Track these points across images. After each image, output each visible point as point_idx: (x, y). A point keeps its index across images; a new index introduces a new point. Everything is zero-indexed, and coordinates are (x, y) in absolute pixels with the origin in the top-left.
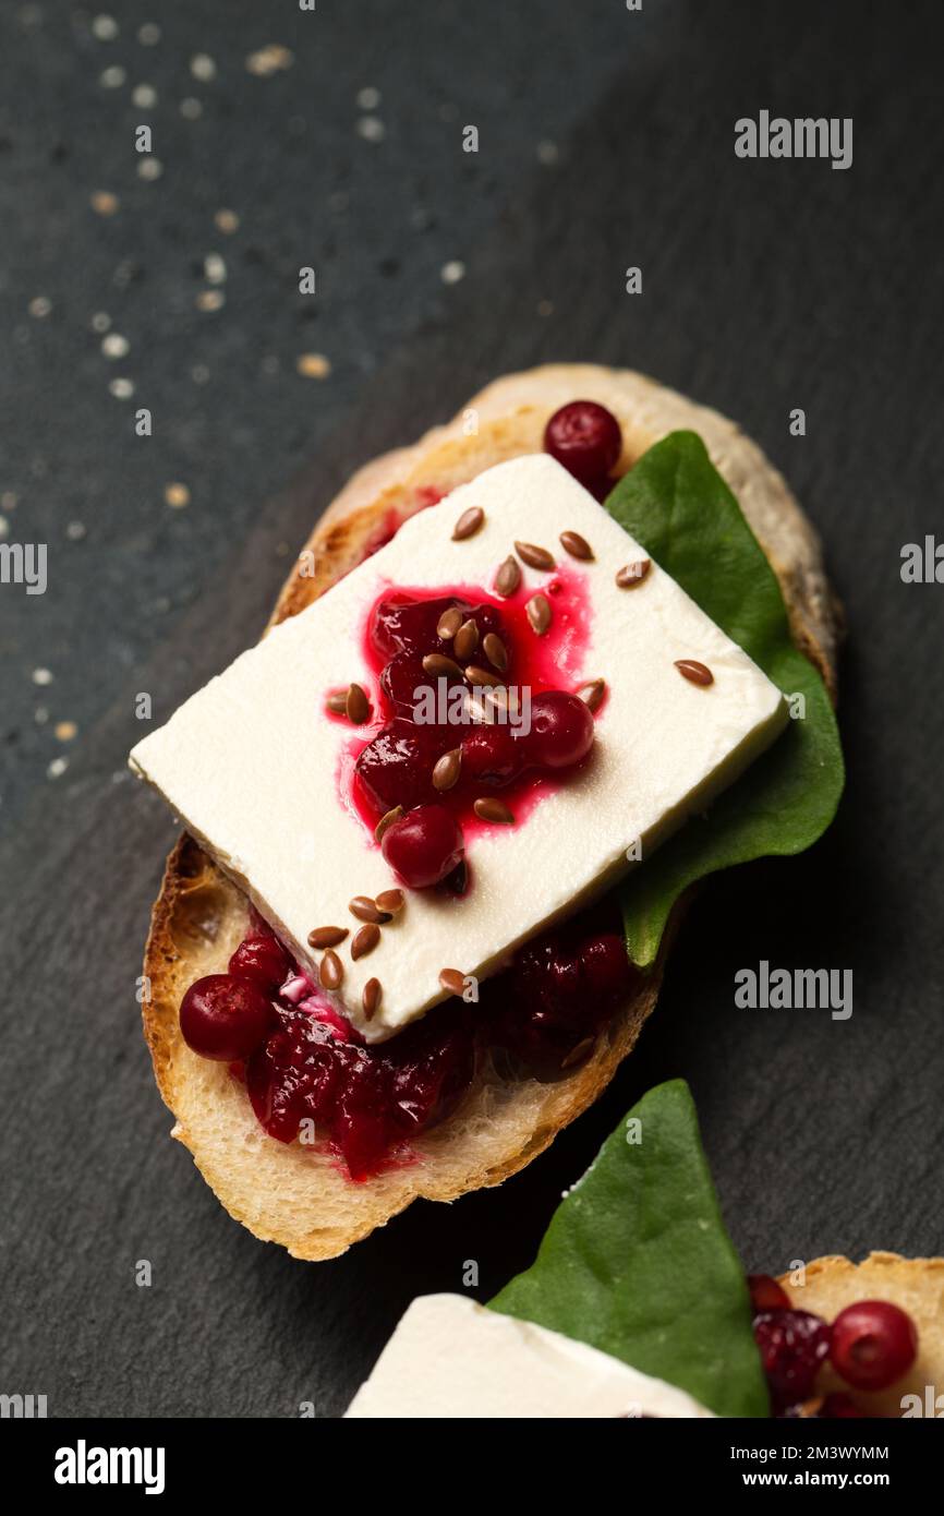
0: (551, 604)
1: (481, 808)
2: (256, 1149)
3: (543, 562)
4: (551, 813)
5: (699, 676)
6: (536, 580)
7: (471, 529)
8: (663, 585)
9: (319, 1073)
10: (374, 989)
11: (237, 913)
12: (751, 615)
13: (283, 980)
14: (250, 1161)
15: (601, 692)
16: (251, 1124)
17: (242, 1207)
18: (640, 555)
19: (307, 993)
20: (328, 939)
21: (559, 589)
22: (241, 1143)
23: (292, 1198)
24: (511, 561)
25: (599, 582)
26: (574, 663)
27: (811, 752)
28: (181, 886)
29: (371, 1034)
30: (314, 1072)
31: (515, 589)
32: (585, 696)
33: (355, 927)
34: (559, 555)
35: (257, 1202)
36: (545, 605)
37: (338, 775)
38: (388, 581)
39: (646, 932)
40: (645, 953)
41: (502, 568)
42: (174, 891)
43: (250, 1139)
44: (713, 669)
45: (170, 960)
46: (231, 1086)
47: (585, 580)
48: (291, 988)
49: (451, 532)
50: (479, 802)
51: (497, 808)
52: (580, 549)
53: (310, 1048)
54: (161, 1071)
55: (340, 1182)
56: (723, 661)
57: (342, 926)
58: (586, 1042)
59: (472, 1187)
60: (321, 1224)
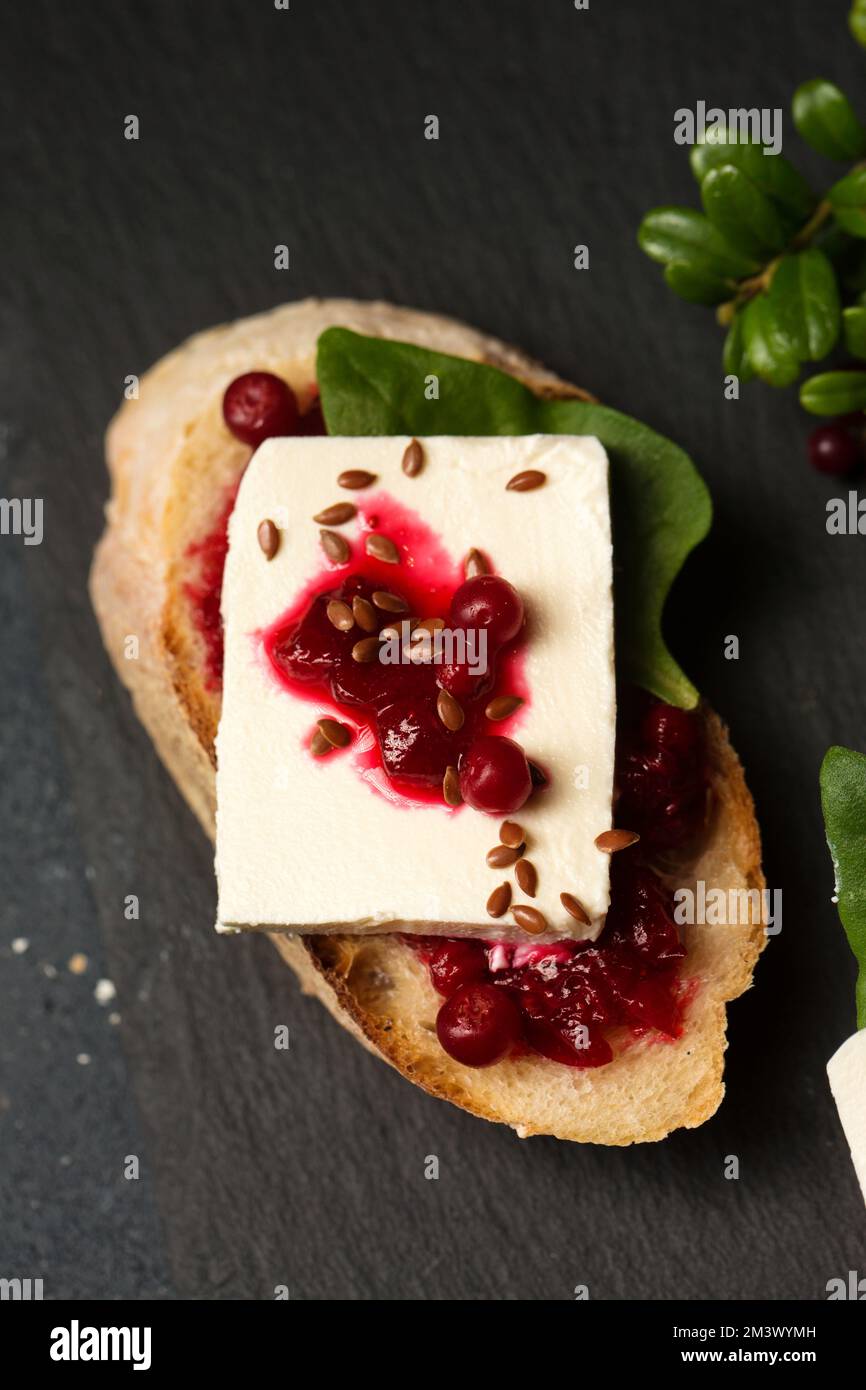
0: (383, 534)
1: (495, 714)
2: (588, 1087)
3: (343, 514)
4: (538, 669)
5: (531, 481)
6: (354, 530)
7: (274, 542)
8: (438, 446)
9: (583, 993)
10: (569, 900)
11: (394, 952)
12: (501, 409)
13: (486, 961)
14: (594, 1099)
15: (479, 557)
16: (565, 1075)
17: (626, 1132)
18: (403, 442)
19: (510, 953)
20: (501, 901)
21: (376, 520)
22: (574, 1094)
23: (650, 1093)
24: (325, 534)
25: (396, 487)
26: (441, 559)
27: (641, 456)
28: (339, 974)
29: (592, 933)
30: (576, 996)
31: (347, 551)
32: (472, 572)
33: (510, 875)
34: (350, 497)
35: (631, 1119)
36: (380, 539)
37: (375, 790)
38: (258, 632)
39: (669, 683)
40: (687, 697)
41: (324, 545)
42: (340, 981)
43: (577, 1085)
44: (536, 466)
45: (388, 1028)
46: (523, 1064)
47: (386, 498)
48: (497, 960)
49: (263, 557)
50: (488, 711)
51: (502, 704)
52: (360, 479)
53: (553, 985)
54: (468, 1104)
55: (668, 1048)
56: (535, 455)
57: (500, 884)
58: (709, 793)
59: (753, 961)
60: (688, 1088)
